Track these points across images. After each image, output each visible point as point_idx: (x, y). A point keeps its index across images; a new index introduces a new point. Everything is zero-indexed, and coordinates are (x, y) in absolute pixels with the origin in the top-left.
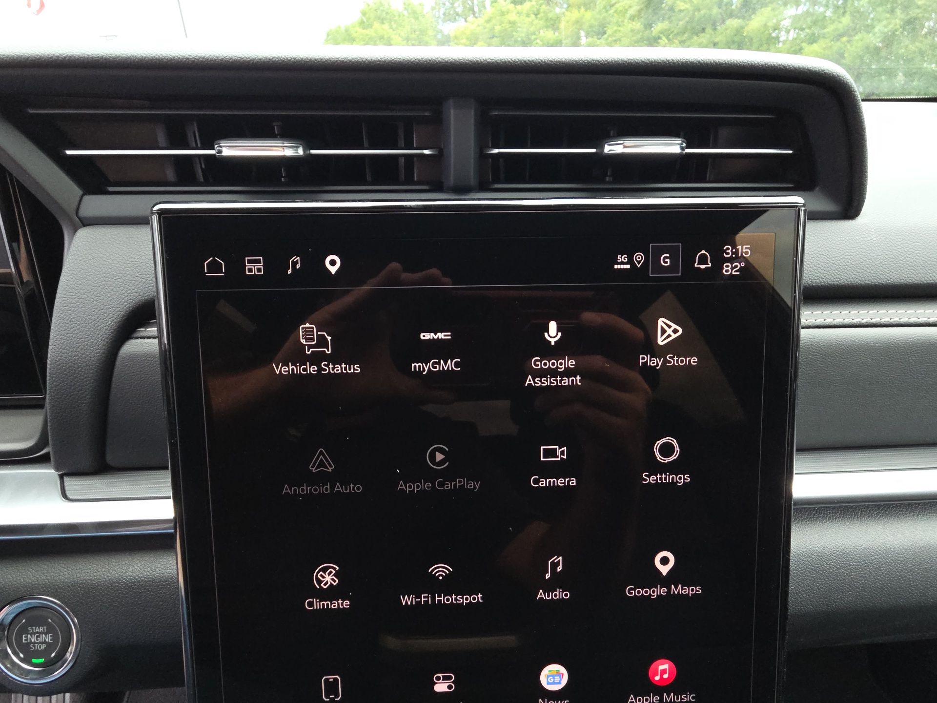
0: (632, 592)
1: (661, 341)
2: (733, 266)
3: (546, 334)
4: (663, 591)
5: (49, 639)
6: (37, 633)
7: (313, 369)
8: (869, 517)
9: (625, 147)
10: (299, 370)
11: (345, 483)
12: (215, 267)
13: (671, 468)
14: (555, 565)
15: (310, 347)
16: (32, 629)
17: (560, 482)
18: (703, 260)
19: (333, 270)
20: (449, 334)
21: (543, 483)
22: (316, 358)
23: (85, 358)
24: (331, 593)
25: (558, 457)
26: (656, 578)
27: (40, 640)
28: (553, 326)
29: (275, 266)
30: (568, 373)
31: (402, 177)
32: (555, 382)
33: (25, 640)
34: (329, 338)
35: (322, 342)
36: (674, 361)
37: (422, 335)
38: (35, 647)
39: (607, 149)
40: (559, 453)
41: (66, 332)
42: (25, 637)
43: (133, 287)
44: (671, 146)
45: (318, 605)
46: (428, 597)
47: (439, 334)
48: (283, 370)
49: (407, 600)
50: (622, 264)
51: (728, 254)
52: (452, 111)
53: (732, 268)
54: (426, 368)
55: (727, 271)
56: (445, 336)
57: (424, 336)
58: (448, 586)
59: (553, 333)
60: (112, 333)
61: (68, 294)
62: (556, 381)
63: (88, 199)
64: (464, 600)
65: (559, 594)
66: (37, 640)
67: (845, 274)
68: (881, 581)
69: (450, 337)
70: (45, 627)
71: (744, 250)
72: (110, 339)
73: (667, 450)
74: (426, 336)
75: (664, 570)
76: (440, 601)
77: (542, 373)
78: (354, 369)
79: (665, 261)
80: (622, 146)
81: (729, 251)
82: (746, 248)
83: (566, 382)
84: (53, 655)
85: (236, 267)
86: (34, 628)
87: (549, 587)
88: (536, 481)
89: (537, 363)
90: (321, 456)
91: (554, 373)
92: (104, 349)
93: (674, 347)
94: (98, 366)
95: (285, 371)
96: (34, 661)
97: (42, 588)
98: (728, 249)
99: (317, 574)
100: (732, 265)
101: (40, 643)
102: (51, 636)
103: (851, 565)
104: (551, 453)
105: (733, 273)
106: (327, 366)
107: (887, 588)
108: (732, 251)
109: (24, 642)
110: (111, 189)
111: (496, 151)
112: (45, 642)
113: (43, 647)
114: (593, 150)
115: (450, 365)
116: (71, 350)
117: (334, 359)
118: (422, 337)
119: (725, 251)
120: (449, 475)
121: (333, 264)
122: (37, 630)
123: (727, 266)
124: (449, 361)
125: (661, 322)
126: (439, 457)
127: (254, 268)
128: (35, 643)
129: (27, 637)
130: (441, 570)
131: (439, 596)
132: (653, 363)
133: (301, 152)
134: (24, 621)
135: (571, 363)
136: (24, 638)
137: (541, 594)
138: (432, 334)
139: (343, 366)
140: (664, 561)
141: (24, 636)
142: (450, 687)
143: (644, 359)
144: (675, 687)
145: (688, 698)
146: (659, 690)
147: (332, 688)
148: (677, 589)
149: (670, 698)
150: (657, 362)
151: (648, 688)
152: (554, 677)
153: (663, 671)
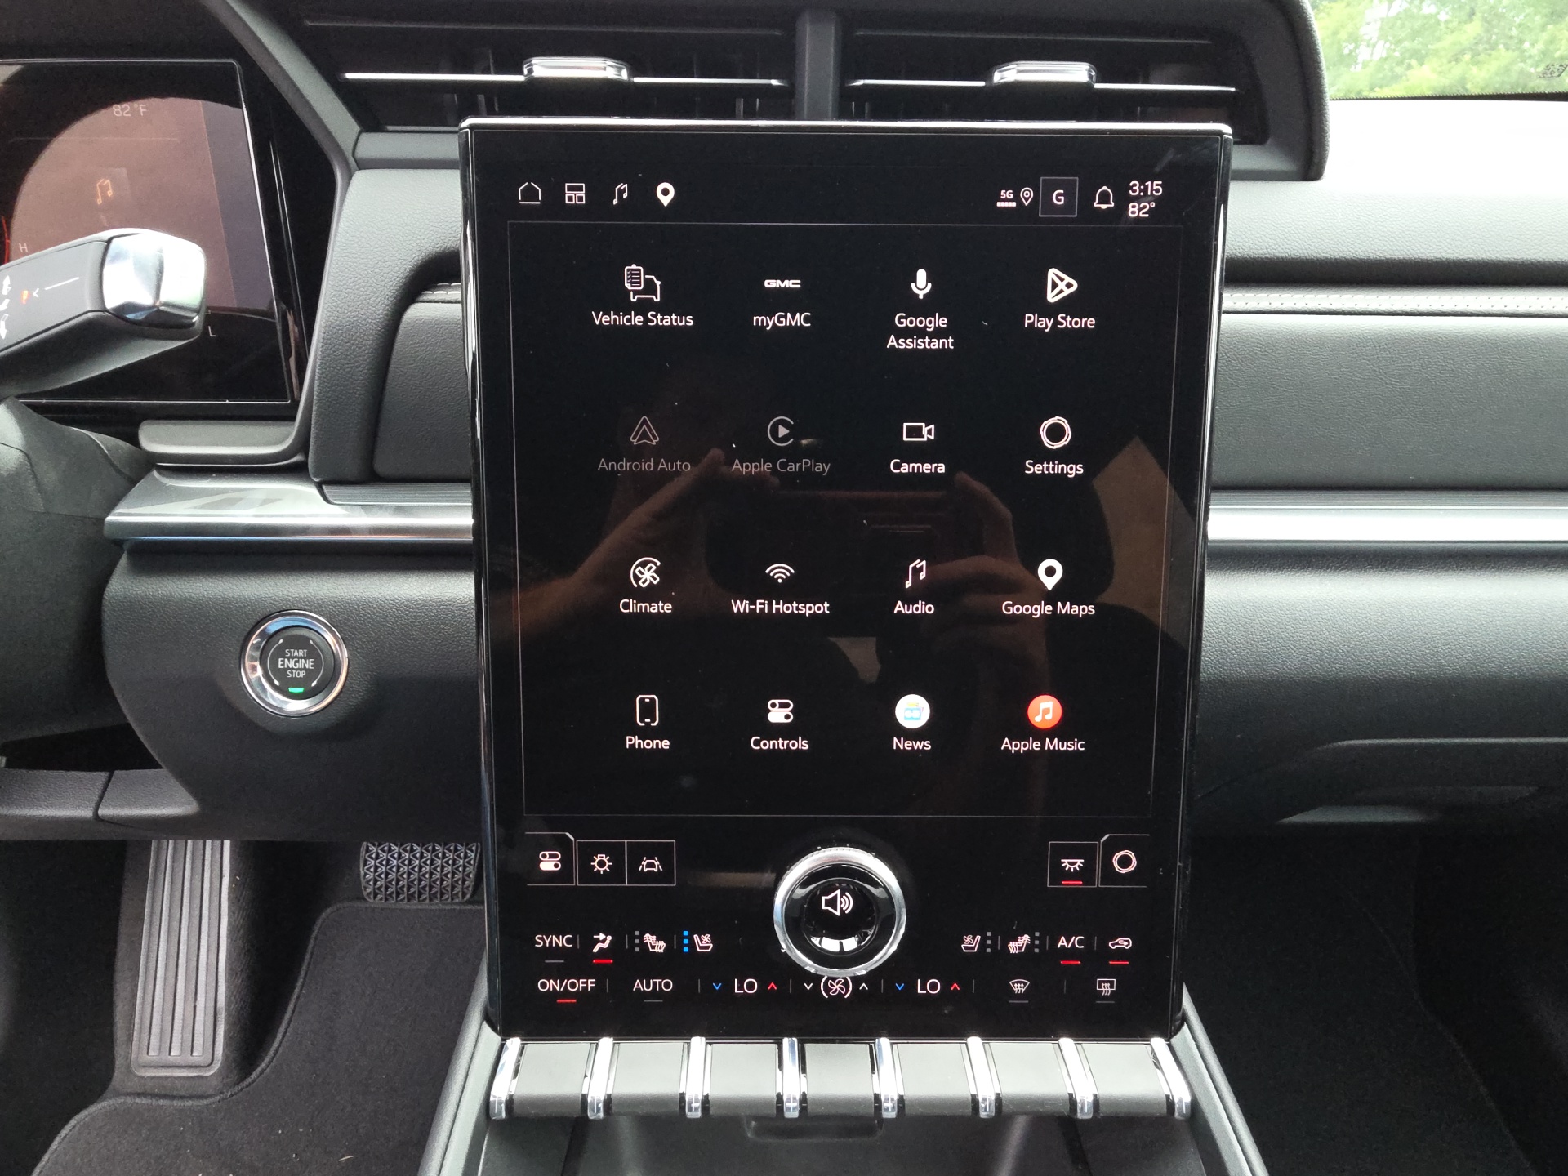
0: (1009, 609)
1: (1051, 297)
2: (1141, 206)
3: (913, 285)
4: (1048, 609)
5: (309, 664)
6: (296, 657)
7: (638, 320)
8: (1327, 569)
9: (1020, 72)
10: (622, 320)
11: (671, 460)
12: (530, 194)
13: (1062, 456)
14: (917, 571)
15: (636, 293)
16: (290, 652)
17: (926, 468)
18: (1104, 198)
19: (666, 200)
20: (799, 281)
21: (906, 468)
22: (643, 308)
23: (365, 320)
24: (650, 594)
25: (923, 437)
26: (1039, 593)
27: (299, 666)
28: (922, 275)
29: (599, 195)
30: (938, 333)
32: (923, 344)
33: (282, 665)
34: (658, 283)
35: (650, 288)
36: (1067, 322)
37: (766, 282)
38: (292, 673)
39: (999, 77)
40: (925, 431)
41: (345, 286)
42: (282, 661)
43: (423, 237)
45: (636, 607)
46: (764, 604)
47: (786, 282)
48: (603, 320)
49: (739, 606)
50: (1006, 200)
51: (1134, 191)
52: (808, 27)
53: (1140, 210)
54: (770, 322)
55: (1133, 212)
56: (793, 284)
57: (769, 284)
58: (788, 591)
59: (921, 284)
60: (397, 290)
61: (347, 242)
62: (924, 342)
63: (365, 137)
64: (808, 609)
65: (922, 608)
66: (296, 666)
67: (1297, 244)
68: (1335, 641)
69: (799, 286)
70: (305, 651)
71: (1155, 187)
72: (395, 298)
73: (1056, 433)
74: (772, 284)
75: (1050, 583)
76: (778, 609)
77: (907, 333)
78: (686, 322)
79: (1058, 199)
80: (1015, 71)
81: (1136, 188)
82: (1157, 185)
83: (936, 344)
84: (314, 684)
86: (292, 650)
87: (910, 600)
88: (897, 466)
89: (902, 321)
90: (644, 426)
91: (921, 333)
92: (388, 310)
93: (1067, 305)
94: (379, 331)
95: (606, 322)
96: (291, 690)
97: (304, 602)
98: (1135, 185)
99: (635, 569)
100: (1139, 205)
101: (297, 670)
102: (312, 662)
103: (1296, 619)
104: (916, 432)
105: (1141, 215)
106: (655, 316)
107: (1343, 652)
108: (1139, 188)
109: (280, 667)
110: (390, 128)
111: (860, 83)
112: (305, 669)
113: (302, 674)
114: (981, 84)
115: (799, 320)
116: (350, 309)
117: (663, 309)
118: (766, 285)
119: (1131, 188)
120: (795, 454)
121: (665, 194)
122: (296, 653)
123: (1134, 207)
124: (798, 314)
125: (1053, 274)
126: (783, 431)
127: (575, 196)
128: (293, 669)
129: (283, 661)
130: (780, 571)
131: (778, 603)
132: (1041, 325)
133: (624, 75)
134: (281, 641)
135: (943, 322)
136: (280, 663)
137: (899, 607)
138: (779, 282)
139: (674, 317)
140: (1050, 572)
141: (280, 659)
142: (787, 717)
143: (1030, 319)
144: (1060, 731)
145: (1076, 746)
146: (1040, 734)
147: (648, 710)
148: (1064, 608)
149: (1053, 744)
150: (1045, 324)
151: (1027, 730)
152: (913, 711)
153: (1045, 710)
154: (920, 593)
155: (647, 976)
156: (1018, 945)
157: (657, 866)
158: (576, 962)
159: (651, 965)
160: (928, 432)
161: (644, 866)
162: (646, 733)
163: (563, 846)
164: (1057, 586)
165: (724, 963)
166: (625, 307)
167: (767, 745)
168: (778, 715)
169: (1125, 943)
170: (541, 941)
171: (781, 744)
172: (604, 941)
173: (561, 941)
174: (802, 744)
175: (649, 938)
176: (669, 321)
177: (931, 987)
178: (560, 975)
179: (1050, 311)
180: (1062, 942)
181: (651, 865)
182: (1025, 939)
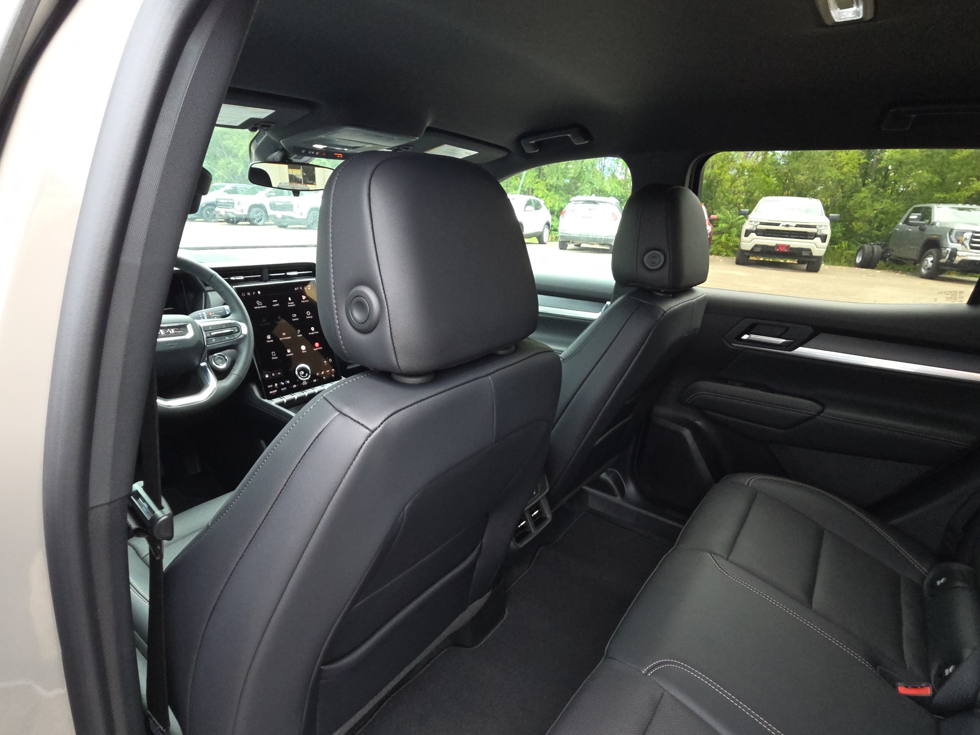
0: (310, 334)
4: (313, 333)
12: (244, 294)
13: (309, 316)
14: (299, 331)
21: (294, 320)
22: (260, 306)
24: (270, 340)
26: (312, 331)
29: (252, 293)
30: (293, 304)
32: (292, 306)
34: (262, 303)
35: (260, 303)
36: (306, 301)
46: (283, 338)
49: (280, 339)
50: (296, 289)
54: (275, 305)
58: (285, 336)
59: (290, 299)
64: (288, 338)
65: (301, 335)
69: (277, 301)
74: (274, 301)
76: (285, 339)
77: (290, 305)
78: (266, 307)
79: (301, 288)
85: (246, 294)
89: (289, 303)
99: (267, 337)
117: (262, 305)
121: (259, 292)
127: (249, 294)
130: (284, 334)
137: (298, 336)
140: (312, 329)
143: (302, 301)
144: (319, 347)
145: (321, 348)
146: (317, 347)
147: (274, 354)
148: (316, 332)
149: (319, 348)
150: (304, 302)
151: (315, 347)
152: (303, 348)
153: (317, 344)
155: (283, 388)
156: (323, 373)
158: (274, 388)
159: (283, 386)
160: (295, 315)
162: (274, 357)
163: (268, 374)
164: (314, 330)
165: (292, 384)
166: (258, 306)
167: (288, 355)
168: (289, 351)
169: (333, 370)
170: (269, 387)
171: (290, 355)
172: (276, 385)
173: (271, 386)
174: (292, 354)
175: (281, 383)
176: (263, 307)
177: (315, 381)
178: (272, 391)
179: (303, 300)
180: (327, 372)
181: (279, 373)
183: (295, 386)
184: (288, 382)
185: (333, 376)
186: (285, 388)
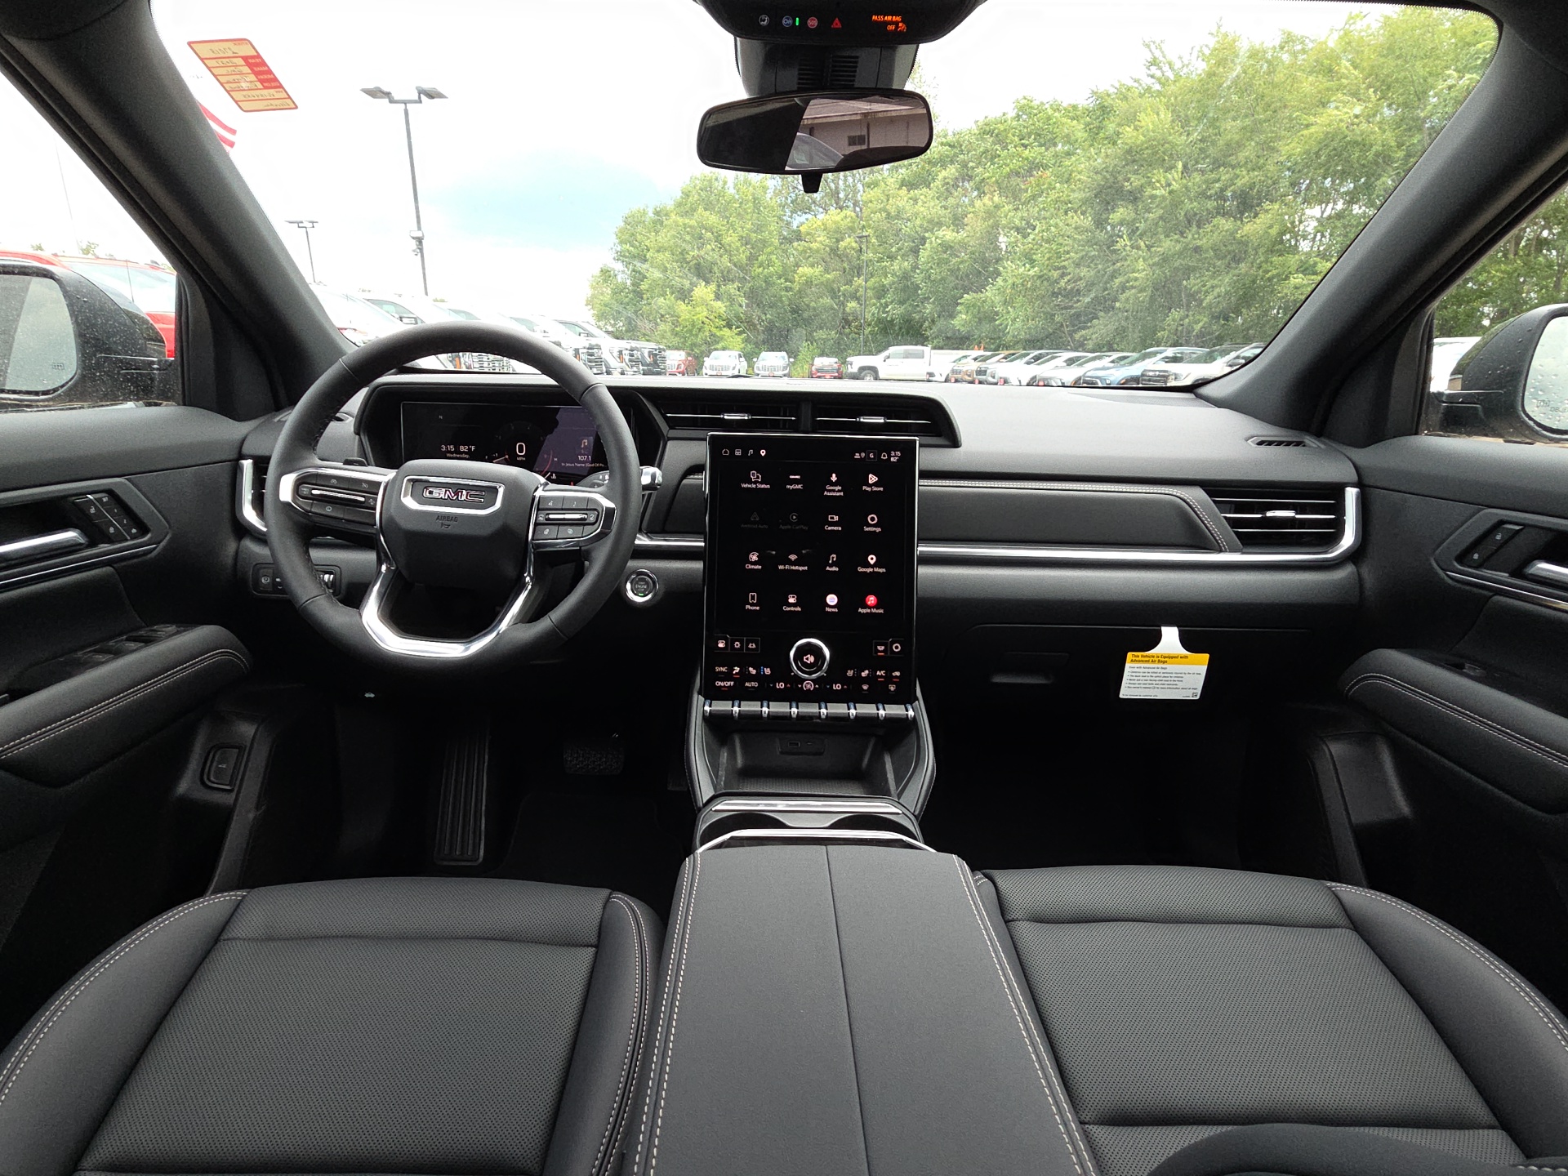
0: (860, 569)
1: (870, 482)
3: (832, 478)
4: (871, 570)
7: (754, 486)
10: (750, 486)
11: (762, 525)
12: (726, 452)
13: (874, 526)
14: (833, 558)
15: (754, 479)
17: (836, 528)
18: (884, 456)
19: (763, 455)
20: (800, 476)
21: (830, 528)
22: (755, 483)
24: (755, 563)
25: (835, 520)
26: (868, 565)
28: (834, 475)
29: (745, 452)
30: (839, 491)
31: (781, 426)
32: (834, 494)
33: (637, 586)
34: (760, 476)
35: (758, 477)
36: (875, 489)
39: (858, 420)
44: (881, 420)
45: (751, 567)
46: (788, 567)
47: (796, 476)
48: (744, 486)
49: (781, 567)
50: (857, 456)
51: (893, 455)
54: (791, 487)
55: (892, 460)
56: (798, 477)
58: (795, 563)
59: (834, 478)
60: (681, 475)
63: (671, 431)
64: (801, 568)
65: (835, 569)
69: (800, 478)
70: (644, 583)
71: (898, 454)
73: (873, 519)
74: (792, 477)
75: (872, 562)
76: (792, 568)
77: (830, 491)
78: (768, 487)
79: (872, 456)
80: (864, 419)
83: (838, 494)
84: (647, 593)
85: (732, 452)
87: (831, 566)
88: (827, 528)
89: (828, 487)
90: (755, 515)
91: (834, 491)
93: (875, 484)
94: (675, 487)
96: (640, 594)
98: (893, 453)
99: (751, 556)
100: (894, 458)
101: (642, 588)
102: (646, 586)
104: (832, 518)
105: (895, 461)
106: (759, 485)
111: (818, 419)
113: (644, 589)
114: (854, 420)
115: (799, 487)
117: (761, 483)
118: (790, 477)
120: (798, 524)
121: (763, 453)
122: (641, 584)
123: (892, 458)
124: (799, 485)
125: (870, 476)
126: (794, 517)
127: (738, 453)
130: (793, 557)
133: (750, 417)
134: (637, 580)
135: (840, 488)
137: (828, 568)
138: (794, 476)
140: (872, 559)
142: (794, 601)
143: (864, 488)
144: (877, 606)
145: (881, 611)
146: (870, 607)
147: (753, 598)
148: (876, 570)
149: (874, 611)
150: (869, 489)
151: (866, 606)
152: (832, 599)
154: (834, 564)
155: (750, 681)
156: (865, 674)
157: (754, 646)
158: (728, 676)
159: (752, 678)
160: (836, 518)
161: (750, 646)
162: (752, 605)
163: (726, 639)
164: (875, 563)
165: (774, 678)
166: (750, 482)
167: (788, 609)
168: (792, 600)
169: (898, 674)
170: (718, 669)
171: (792, 609)
172: (737, 670)
173: (724, 669)
174: (799, 609)
175: (751, 669)
176: (763, 486)
177: (837, 687)
178: (722, 681)
179: (870, 486)
180: (878, 673)
181: (752, 646)
182: (867, 672)
183: (781, 686)
184: (768, 671)
185: (892, 688)
186: (755, 684)
